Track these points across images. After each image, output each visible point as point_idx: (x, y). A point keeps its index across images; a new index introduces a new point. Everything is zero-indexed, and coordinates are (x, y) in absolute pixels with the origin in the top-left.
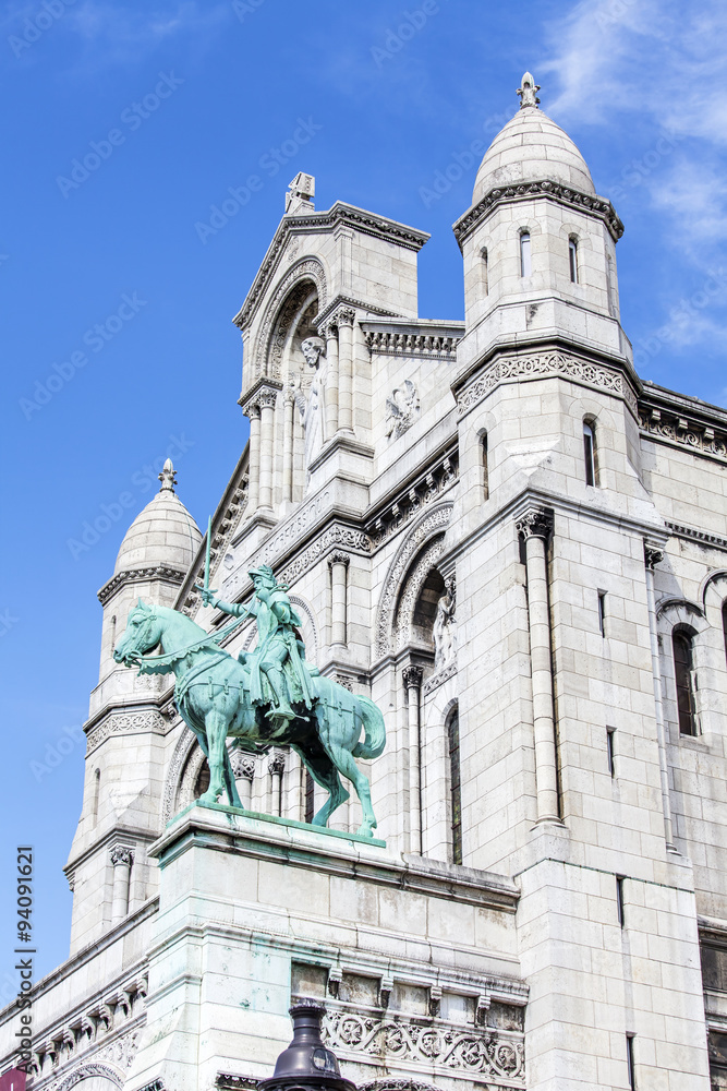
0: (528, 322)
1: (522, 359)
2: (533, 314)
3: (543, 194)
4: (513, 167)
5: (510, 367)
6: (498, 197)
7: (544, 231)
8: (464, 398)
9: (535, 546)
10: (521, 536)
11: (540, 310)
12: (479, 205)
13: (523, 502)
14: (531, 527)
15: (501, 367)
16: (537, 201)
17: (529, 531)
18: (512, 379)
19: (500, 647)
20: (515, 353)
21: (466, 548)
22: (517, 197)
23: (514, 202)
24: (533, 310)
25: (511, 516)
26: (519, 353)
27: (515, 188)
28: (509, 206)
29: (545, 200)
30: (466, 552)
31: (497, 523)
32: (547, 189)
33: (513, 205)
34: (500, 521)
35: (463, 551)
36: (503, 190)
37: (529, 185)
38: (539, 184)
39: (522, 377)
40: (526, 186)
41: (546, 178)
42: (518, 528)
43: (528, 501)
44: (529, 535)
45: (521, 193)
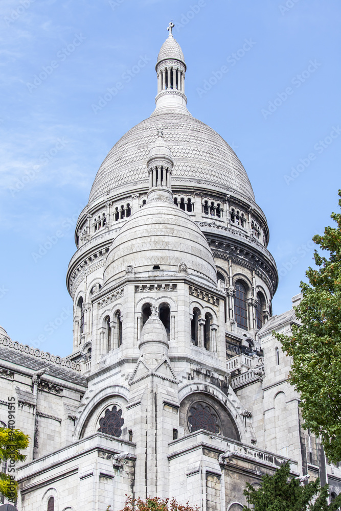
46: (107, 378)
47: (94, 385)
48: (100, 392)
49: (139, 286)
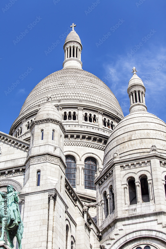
0: (54, 151)
1: (52, 158)
2: (55, 149)
3: (59, 124)
4: (52, 115)
5: (49, 159)
6: (50, 120)
7: (58, 132)
8: (34, 160)
9: (52, 201)
10: (49, 198)
11: (57, 149)
12: (44, 120)
13: (52, 191)
14: (53, 197)
15: (47, 158)
16: (57, 125)
17: (52, 197)
18: (49, 162)
19: (40, 221)
20: (51, 156)
21: (30, 195)
22: (53, 122)
23: (53, 123)
24: (55, 148)
25: (48, 193)
26: (52, 157)
27: (54, 120)
28: (51, 123)
29: (59, 126)
30: (29, 196)
31: (42, 193)
32: (60, 124)
33: (52, 123)
34: (43, 192)
35: (28, 195)
36: (51, 119)
37: (57, 121)
38: (59, 122)
39: (52, 162)
40: (56, 121)
41: (60, 121)
42: (49, 196)
43: (54, 191)
44: (52, 199)
45: (55, 122)
46: (140, 223)
47: (123, 225)
48: (133, 232)
49: (162, 162)
